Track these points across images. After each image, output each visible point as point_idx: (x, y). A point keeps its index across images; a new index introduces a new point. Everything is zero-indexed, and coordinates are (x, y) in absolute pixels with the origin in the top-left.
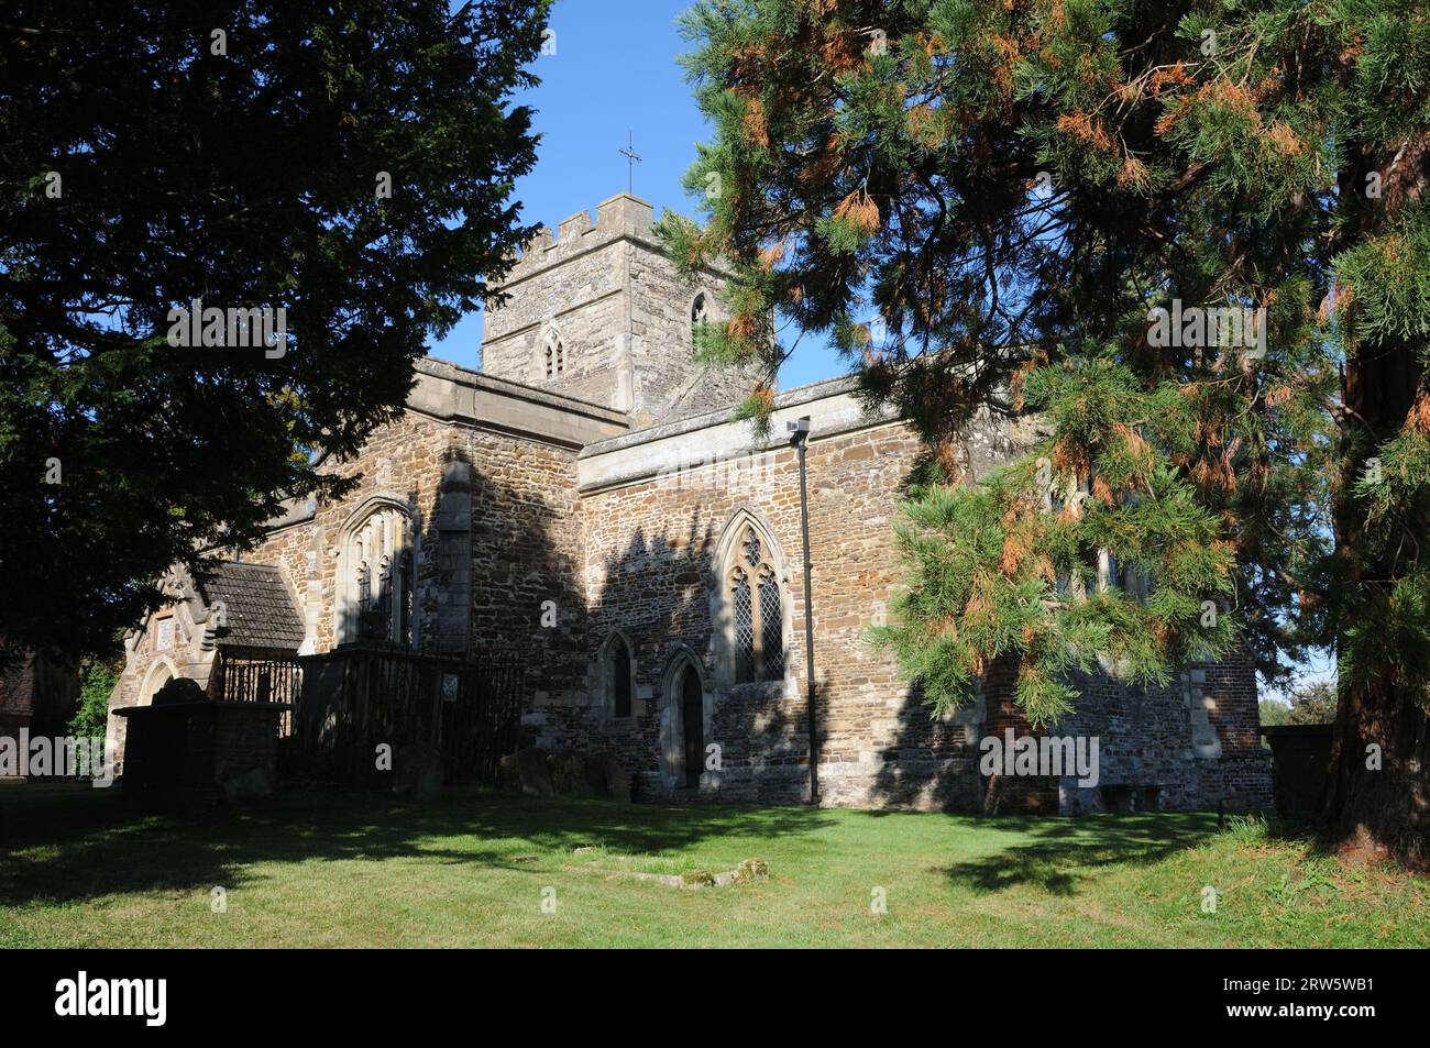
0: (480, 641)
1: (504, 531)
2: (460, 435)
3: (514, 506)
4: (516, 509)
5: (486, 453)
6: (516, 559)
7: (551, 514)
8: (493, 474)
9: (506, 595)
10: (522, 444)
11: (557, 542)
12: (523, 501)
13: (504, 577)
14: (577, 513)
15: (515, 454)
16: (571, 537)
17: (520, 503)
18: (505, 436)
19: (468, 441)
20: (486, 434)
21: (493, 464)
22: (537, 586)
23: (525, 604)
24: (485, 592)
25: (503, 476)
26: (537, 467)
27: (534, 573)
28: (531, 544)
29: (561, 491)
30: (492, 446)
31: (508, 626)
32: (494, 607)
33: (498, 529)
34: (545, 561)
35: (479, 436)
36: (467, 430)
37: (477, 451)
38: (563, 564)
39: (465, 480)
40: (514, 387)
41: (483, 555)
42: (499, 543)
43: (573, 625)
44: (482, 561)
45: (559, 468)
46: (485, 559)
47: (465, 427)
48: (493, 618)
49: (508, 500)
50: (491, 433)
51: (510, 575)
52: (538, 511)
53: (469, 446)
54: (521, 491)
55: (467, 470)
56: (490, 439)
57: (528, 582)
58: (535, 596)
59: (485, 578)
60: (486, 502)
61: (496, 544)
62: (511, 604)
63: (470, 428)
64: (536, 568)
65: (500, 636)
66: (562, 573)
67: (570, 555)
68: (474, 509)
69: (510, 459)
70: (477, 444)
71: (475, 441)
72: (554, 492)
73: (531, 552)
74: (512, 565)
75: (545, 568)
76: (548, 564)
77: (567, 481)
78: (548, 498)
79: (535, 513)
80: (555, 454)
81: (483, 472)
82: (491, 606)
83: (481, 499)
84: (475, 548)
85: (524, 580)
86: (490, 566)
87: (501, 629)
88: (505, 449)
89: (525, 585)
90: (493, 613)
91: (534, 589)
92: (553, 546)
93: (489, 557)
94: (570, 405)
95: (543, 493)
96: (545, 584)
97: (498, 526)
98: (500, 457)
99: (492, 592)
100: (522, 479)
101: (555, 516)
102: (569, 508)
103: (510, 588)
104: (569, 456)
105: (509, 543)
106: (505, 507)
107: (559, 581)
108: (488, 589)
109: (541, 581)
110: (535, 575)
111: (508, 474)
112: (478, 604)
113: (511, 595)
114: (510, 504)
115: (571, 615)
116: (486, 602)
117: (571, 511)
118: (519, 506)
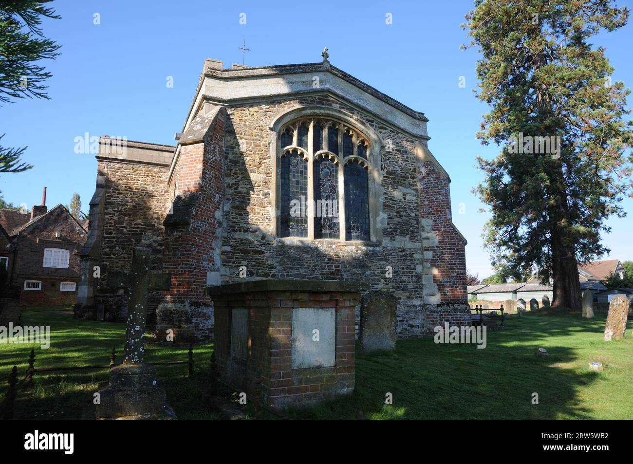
0: (106, 250)
1: (123, 203)
2: (101, 165)
3: (130, 193)
4: (131, 194)
5: (115, 171)
6: (129, 215)
7: (151, 196)
8: (119, 180)
9: (122, 230)
10: (136, 166)
11: (153, 207)
12: (135, 190)
13: (122, 223)
14: (166, 194)
15: (132, 171)
16: (161, 204)
17: (133, 191)
18: (126, 164)
19: (105, 167)
20: (115, 164)
21: (119, 176)
22: (140, 226)
23: (132, 234)
24: (110, 229)
25: (125, 181)
26: (144, 176)
27: (139, 221)
28: (138, 208)
29: (157, 185)
30: (119, 168)
31: (121, 243)
32: (114, 235)
33: (120, 203)
34: (145, 215)
35: (112, 165)
36: (105, 163)
37: (110, 171)
38: (155, 216)
39: (102, 183)
40: (133, 143)
41: (111, 214)
42: (120, 208)
43: (159, 242)
44: (110, 216)
45: (157, 175)
46: (111, 215)
47: (104, 161)
48: (114, 240)
49: (127, 190)
50: (118, 163)
51: (125, 222)
52: (144, 194)
53: (106, 169)
54: (134, 186)
55: (104, 179)
56: (118, 166)
57: (135, 225)
58: (138, 230)
59: (111, 223)
60: (113, 192)
61: (118, 209)
62: (125, 234)
63: (107, 162)
64: (140, 218)
65: (117, 248)
66: (155, 220)
67: (160, 212)
68: (107, 195)
69: (129, 173)
70: (110, 168)
71: (109, 167)
72: (153, 186)
73: (138, 212)
74: (126, 218)
75: (145, 218)
76: (147, 216)
77: (161, 181)
78: (150, 188)
79: (141, 195)
80: (156, 170)
81: (113, 179)
82: (113, 235)
83: (111, 190)
84: (106, 211)
85: (133, 223)
86: (115, 218)
87: (118, 244)
88: (126, 169)
89: (133, 226)
90: (114, 238)
91: (139, 227)
92: (151, 209)
93: (114, 214)
94: (164, 148)
95: (147, 186)
96: (145, 225)
97: (120, 201)
98: (124, 173)
99: (114, 229)
100: (135, 181)
101: (153, 196)
102: (161, 192)
103: (125, 227)
104: (163, 170)
105: (125, 208)
106: (124, 193)
107: (153, 223)
108: (113, 228)
109: (143, 224)
110: (140, 221)
111: (127, 179)
112: (106, 234)
113: (125, 230)
114: (128, 192)
115: (159, 238)
116: (111, 233)
117: (163, 193)
118: (132, 193)
